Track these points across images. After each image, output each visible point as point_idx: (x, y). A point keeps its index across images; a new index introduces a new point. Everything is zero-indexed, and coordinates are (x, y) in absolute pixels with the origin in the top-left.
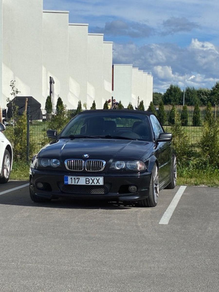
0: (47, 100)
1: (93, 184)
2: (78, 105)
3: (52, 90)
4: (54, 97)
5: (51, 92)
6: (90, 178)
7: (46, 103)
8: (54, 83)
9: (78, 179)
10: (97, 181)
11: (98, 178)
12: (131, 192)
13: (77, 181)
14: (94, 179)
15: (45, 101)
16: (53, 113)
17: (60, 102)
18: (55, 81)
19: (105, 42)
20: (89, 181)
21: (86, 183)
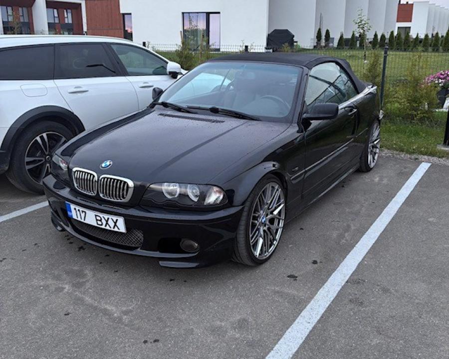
0: (318, 31)
1: (108, 227)
6: (101, 216)
9: (84, 213)
10: (113, 224)
11: (115, 219)
14: (108, 218)
20: (101, 220)
21: (97, 224)
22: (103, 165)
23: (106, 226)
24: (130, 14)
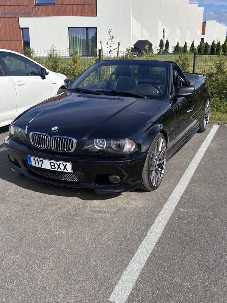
0: (160, 41)
1: (59, 170)
2: (177, 44)
3: (164, 36)
4: (165, 39)
5: (163, 37)
6: (55, 162)
7: (160, 43)
8: (165, 31)
9: (41, 162)
10: (63, 167)
11: (65, 164)
12: (112, 183)
13: (40, 163)
14: (60, 164)
15: (159, 42)
16: (163, 49)
17: (167, 42)
18: (166, 31)
19: (190, 3)
20: (54, 166)
21: (52, 168)
22: (53, 129)
23: (58, 169)
24: (28, 28)
